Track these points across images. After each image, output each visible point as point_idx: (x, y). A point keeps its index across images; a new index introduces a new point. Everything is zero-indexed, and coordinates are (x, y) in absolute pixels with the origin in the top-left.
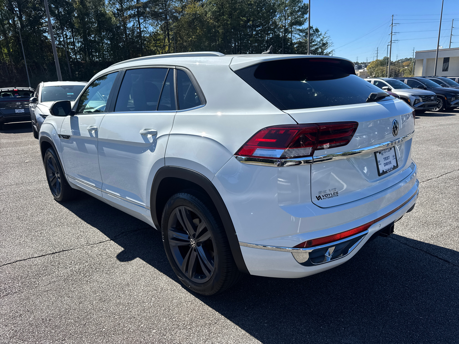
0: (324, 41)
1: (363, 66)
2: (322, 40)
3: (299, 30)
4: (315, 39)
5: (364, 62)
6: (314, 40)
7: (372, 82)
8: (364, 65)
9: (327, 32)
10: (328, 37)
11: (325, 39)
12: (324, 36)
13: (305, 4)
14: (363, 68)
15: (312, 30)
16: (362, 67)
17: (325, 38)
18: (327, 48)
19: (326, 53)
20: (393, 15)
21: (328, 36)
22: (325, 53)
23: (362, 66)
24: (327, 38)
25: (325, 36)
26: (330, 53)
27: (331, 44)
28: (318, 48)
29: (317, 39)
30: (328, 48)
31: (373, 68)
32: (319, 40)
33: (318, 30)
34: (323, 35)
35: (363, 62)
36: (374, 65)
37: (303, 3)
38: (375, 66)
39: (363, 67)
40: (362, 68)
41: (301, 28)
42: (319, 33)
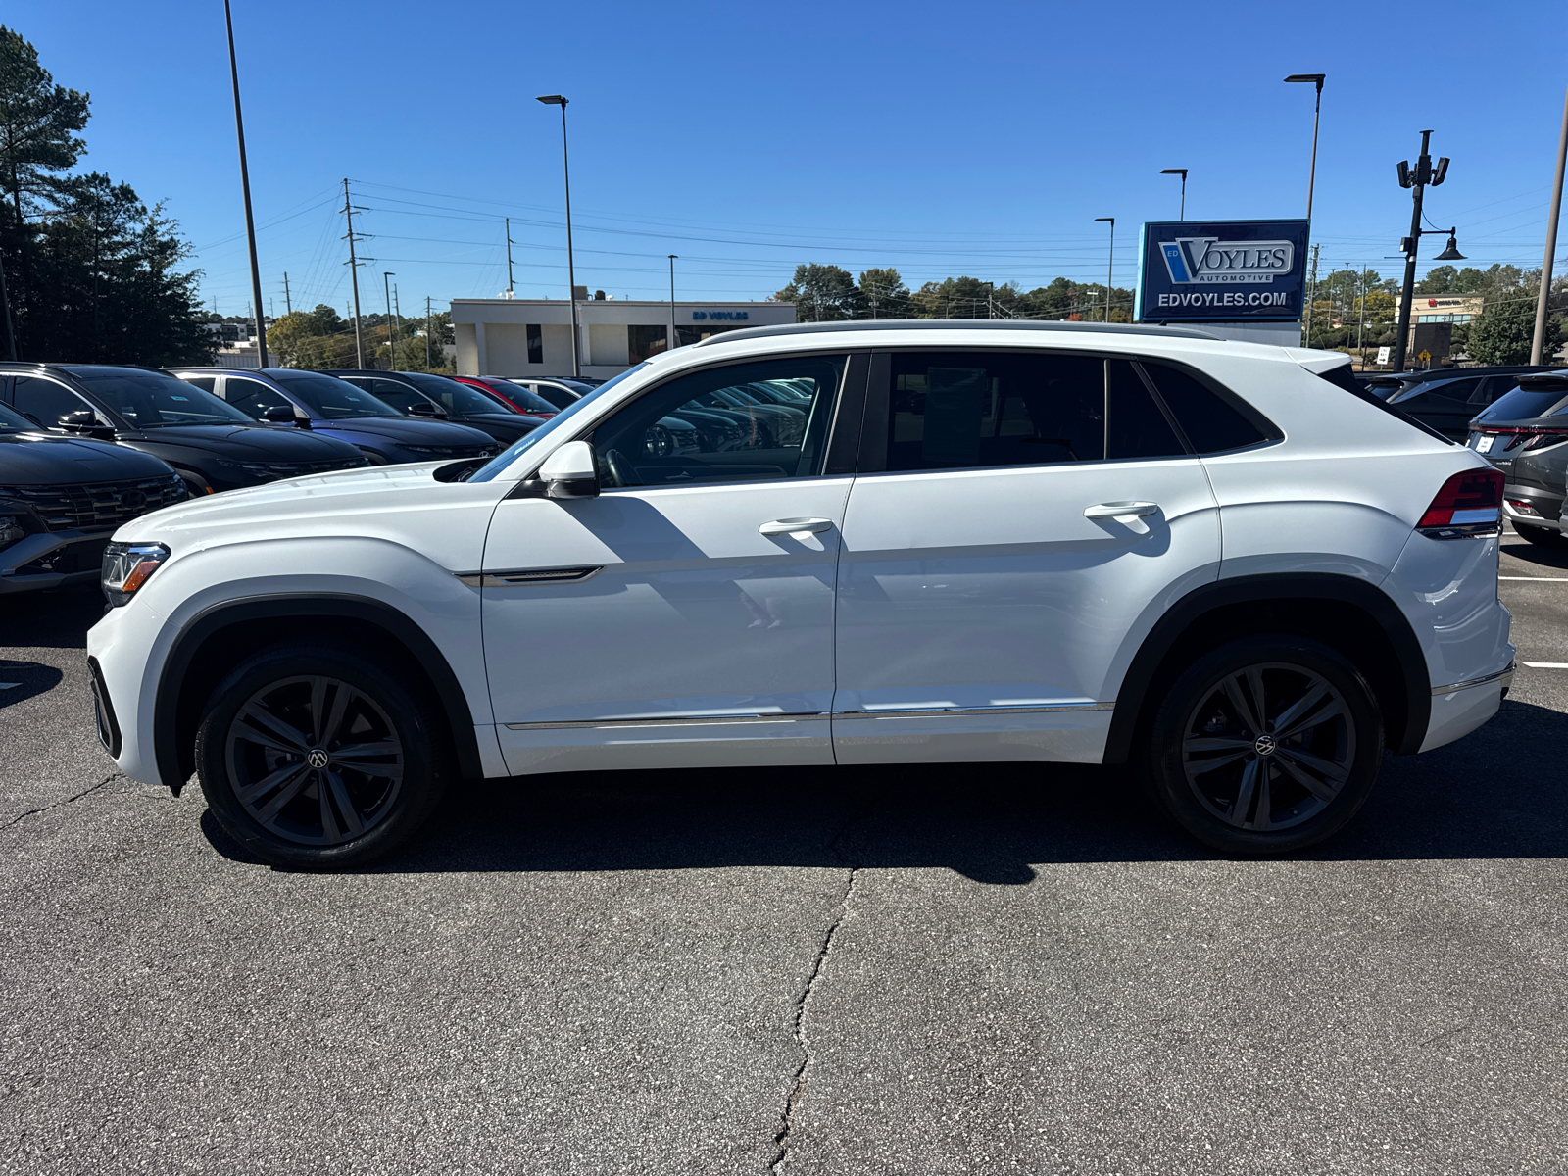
0: (159, 233)
1: (242, 331)
2: (151, 230)
3: (53, 182)
4: (123, 223)
5: (238, 317)
6: (118, 226)
7: (533, 390)
8: (243, 326)
9: (162, 203)
10: (172, 224)
11: (161, 230)
12: (156, 218)
13: (64, 90)
14: (241, 335)
15: (107, 191)
16: (237, 333)
17: (161, 223)
18: (172, 262)
19: (173, 278)
20: (346, 180)
21: (170, 219)
22: (169, 277)
23: (239, 330)
24: (168, 226)
25: (159, 219)
26: (187, 279)
27: (185, 249)
28: (139, 258)
29: (130, 225)
30: (176, 260)
31: (287, 337)
32: (139, 228)
33: (132, 192)
34: (150, 213)
35: (234, 316)
36: (288, 330)
37: (53, 84)
38: (293, 333)
39: (244, 334)
40: (240, 337)
41: (61, 175)
42: (138, 204)
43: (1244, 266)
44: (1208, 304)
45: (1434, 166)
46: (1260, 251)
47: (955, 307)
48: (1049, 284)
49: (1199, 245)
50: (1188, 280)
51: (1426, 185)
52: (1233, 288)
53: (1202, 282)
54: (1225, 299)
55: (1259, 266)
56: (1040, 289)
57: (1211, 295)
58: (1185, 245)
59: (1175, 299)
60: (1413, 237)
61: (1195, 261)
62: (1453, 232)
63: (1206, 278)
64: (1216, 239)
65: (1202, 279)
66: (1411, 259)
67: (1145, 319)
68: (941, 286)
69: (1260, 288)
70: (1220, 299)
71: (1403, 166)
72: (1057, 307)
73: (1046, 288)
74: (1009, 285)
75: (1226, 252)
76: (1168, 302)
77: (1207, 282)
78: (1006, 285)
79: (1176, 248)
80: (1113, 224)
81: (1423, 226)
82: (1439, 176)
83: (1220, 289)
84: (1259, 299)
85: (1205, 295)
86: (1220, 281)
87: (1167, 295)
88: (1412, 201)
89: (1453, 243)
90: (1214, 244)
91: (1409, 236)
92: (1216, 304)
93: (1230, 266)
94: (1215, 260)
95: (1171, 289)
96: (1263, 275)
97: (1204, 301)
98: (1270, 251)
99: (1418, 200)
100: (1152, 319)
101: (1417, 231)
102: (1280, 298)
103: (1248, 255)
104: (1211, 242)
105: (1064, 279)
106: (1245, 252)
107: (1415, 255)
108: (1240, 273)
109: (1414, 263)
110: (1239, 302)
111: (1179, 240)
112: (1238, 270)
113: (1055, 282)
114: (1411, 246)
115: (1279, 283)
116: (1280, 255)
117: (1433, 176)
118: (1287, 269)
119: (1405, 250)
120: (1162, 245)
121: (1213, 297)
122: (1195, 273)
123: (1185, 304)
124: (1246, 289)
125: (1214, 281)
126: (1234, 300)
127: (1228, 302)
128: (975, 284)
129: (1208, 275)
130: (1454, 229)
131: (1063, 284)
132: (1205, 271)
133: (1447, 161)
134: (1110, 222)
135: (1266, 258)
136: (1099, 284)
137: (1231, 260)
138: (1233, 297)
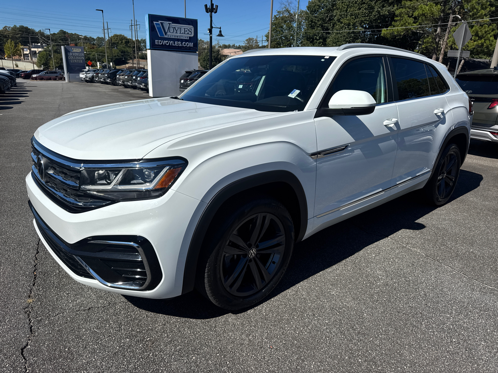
43: (180, 33)
44: (171, 45)
45: (214, 7)
46: (184, 28)
47: (20, 37)
48: (58, 32)
49: (166, 24)
50: (164, 36)
51: (213, 13)
52: (178, 40)
53: (168, 37)
54: (176, 44)
55: (184, 33)
56: (54, 33)
57: (171, 42)
58: (162, 23)
59: (160, 42)
60: (211, 28)
61: (165, 29)
62: (220, 28)
63: (169, 35)
64: (171, 22)
65: (168, 36)
66: (211, 35)
67: (151, 48)
68: (12, 28)
69: (186, 41)
70: (174, 44)
71: (206, 6)
72: (62, 41)
73: (56, 33)
74: (42, 30)
75: (174, 27)
76: (158, 43)
77: (170, 37)
78: (40, 30)
79: (159, 24)
80: (103, 12)
81: (213, 25)
82: (216, 10)
83: (174, 40)
84: (186, 44)
85: (170, 41)
86: (174, 37)
87: (158, 41)
88: (210, 17)
89: (220, 31)
90: (171, 24)
91: (210, 28)
92: (173, 45)
93: (176, 32)
94: (172, 30)
95: (159, 38)
96: (185, 36)
97: (170, 43)
98: (187, 29)
99: (211, 17)
100: (154, 48)
101: (212, 27)
102: (191, 45)
103: (181, 29)
104: (170, 24)
105: (63, 31)
106: (180, 28)
107: (212, 34)
108: (178, 35)
109: (212, 37)
110: (180, 45)
111: (160, 21)
112: (179, 34)
113: (60, 31)
114: (210, 31)
115: (190, 40)
116: (190, 30)
117: (214, 10)
118: (192, 35)
119: (209, 32)
120: (155, 22)
121: (172, 42)
122: (166, 34)
123: (164, 44)
124: (182, 41)
125: (172, 37)
126: (178, 44)
127: (177, 44)
128: (27, 29)
129: (170, 35)
130: (220, 27)
131: (63, 32)
132: (168, 33)
133: (217, 6)
134: (101, 11)
135: (186, 31)
136: (77, 34)
137: (176, 30)
138: (178, 43)
